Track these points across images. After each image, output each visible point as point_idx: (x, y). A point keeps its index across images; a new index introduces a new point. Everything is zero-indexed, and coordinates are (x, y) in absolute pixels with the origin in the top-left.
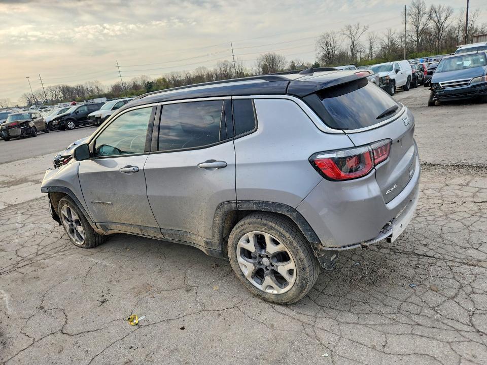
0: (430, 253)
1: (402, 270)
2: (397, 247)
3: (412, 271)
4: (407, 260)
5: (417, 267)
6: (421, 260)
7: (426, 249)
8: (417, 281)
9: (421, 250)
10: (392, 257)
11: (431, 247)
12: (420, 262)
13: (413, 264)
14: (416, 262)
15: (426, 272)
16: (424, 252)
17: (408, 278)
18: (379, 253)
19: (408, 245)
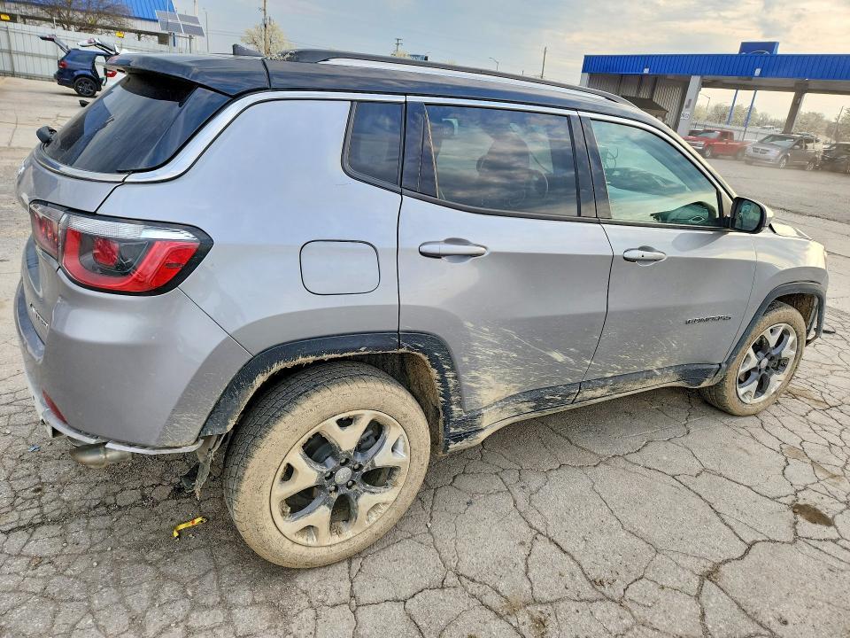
0: (17, 540)
1: (66, 469)
2: (107, 521)
3: (45, 476)
4: (65, 496)
5: (39, 490)
6: (36, 511)
7: (32, 549)
8: (28, 461)
9: (43, 543)
10: (103, 488)
11: (19, 564)
12: (36, 503)
13: (49, 494)
14: (44, 500)
15: (17, 487)
16: (36, 536)
17: (48, 459)
18: (137, 484)
19: (83, 538)
